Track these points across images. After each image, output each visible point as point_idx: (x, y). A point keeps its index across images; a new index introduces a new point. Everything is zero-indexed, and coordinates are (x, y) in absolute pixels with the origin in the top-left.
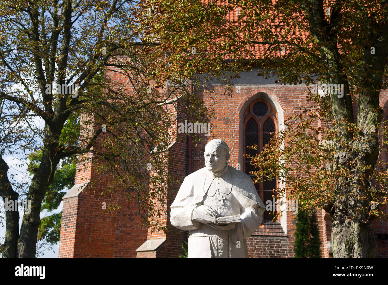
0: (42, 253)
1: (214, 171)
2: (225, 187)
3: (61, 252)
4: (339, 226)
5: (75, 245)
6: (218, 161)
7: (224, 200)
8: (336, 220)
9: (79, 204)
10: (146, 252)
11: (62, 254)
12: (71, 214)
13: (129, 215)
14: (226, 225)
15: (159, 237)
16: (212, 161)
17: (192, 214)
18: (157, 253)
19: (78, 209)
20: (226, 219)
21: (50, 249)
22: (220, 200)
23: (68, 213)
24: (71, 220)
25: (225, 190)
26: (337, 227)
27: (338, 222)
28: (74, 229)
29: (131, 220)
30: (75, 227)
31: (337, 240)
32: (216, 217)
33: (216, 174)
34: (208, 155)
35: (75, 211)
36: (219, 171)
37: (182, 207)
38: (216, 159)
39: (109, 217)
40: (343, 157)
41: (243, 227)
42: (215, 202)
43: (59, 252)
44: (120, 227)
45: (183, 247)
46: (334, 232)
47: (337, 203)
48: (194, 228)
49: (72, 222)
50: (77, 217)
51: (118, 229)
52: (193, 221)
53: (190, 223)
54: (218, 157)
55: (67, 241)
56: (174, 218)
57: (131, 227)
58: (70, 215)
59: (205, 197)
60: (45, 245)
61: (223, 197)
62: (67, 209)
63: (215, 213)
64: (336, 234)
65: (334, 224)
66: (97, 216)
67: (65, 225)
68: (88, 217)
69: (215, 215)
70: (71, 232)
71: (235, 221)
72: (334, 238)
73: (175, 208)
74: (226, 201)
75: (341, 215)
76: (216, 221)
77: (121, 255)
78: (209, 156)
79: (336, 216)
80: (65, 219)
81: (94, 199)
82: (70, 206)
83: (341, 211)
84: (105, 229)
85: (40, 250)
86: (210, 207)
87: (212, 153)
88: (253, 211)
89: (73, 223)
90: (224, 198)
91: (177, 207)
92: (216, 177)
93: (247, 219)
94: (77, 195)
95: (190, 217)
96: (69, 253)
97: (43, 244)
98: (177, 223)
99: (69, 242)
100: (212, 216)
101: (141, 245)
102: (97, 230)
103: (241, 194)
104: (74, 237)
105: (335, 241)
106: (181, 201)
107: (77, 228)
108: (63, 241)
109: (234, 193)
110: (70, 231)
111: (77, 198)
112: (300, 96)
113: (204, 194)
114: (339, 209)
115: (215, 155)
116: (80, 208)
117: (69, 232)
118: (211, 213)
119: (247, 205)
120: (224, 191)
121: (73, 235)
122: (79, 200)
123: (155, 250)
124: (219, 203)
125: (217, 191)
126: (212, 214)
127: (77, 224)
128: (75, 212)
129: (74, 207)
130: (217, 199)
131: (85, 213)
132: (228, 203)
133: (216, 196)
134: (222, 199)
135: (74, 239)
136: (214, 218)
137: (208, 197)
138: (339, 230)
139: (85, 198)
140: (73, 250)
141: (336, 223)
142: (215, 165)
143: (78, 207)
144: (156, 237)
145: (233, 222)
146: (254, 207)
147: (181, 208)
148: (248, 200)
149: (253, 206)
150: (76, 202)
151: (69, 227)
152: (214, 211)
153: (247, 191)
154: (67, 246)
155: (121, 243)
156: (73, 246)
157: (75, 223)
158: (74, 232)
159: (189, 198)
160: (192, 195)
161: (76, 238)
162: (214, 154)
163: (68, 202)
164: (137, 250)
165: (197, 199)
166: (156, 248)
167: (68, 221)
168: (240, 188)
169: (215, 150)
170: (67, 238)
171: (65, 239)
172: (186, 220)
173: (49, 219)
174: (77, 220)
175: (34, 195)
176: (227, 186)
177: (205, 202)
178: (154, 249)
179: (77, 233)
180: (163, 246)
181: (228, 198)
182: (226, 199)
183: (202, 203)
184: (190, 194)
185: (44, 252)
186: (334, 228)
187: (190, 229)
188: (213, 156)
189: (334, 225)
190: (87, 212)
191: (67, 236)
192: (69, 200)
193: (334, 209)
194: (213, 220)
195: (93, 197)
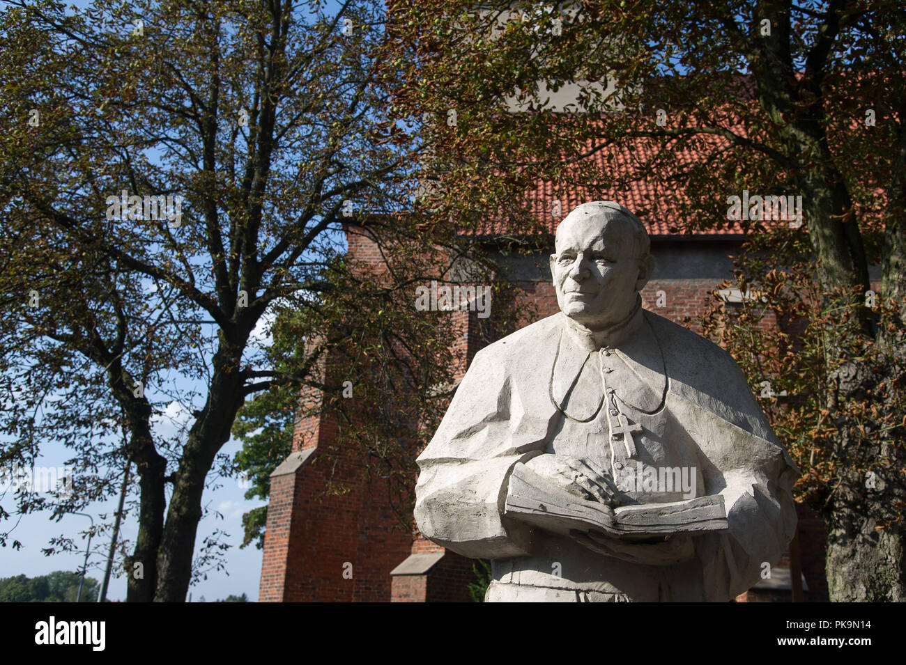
0: (203, 576)
1: (592, 321)
2: (637, 384)
3: (265, 569)
4: (849, 541)
5: (288, 558)
6: (610, 277)
7: (635, 435)
8: (837, 528)
9: (296, 486)
10: (409, 577)
11: (267, 573)
12: (284, 503)
13: (382, 508)
14: (655, 540)
15: (432, 550)
16: (585, 277)
17: (504, 491)
18: (428, 578)
19: (295, 495)
20: (659, 512)
21: (220, 567)
22: (620, 437)
23: (278, 502)
24: (282, 513)
25: (638, 395)
26: (843, 545)
27: (844, 531)
28: (287, 529)
29: (385, 517)
30: (288, 527)
31: (843, 575)
32: (613, 506)
33: (600, 336)
34: (569, 255)
35: (289, 498)
36: (609, 325)
37: (463, 461)
38: (601, 268)
39: (348, 511)
40: (848, 379)
41: (728, 551)
42: (598, 441)
43: (263, 569)
44: (367, 529)
45: (475, 570)
46: (834, 555)
47: (838, 487)
48: (511, 550)
49: (284, 517)
50: (293, 509)
51: (363, 533)
52: (510, 520)
53: (492, 528)
54: (609, 261)
55: (275, 551)
56: (429, 504)
57: (386, 529)
58: (282, 505)
59: (556, 423)
60: (211, 561)
61: (630, 423)
62: (277, 495)
63: (604, 486)
64: (840, 561)
65: (834, 536)
66: (327, 508)
67: (273, 523)
68: (311, 510)
69: (605, 496)
70: (282, 535)
71: (700, 526)
72: (834, 571)
73: (435, 467)
74: (643, 440)
75: (850, 516)
76: (615, 524)
77: (368, 578)
78: (574, 258)
79: (838, 516)
80: (274, 513)
81: (322, 478)
82: (282, 490)
83: (850, 505)
84: (340, 532)
85: (201, 570)
86: (583, 462)
87: (585, 246)
88: (763, 483)
89: (286, 519)
90: (638, 427)
91: (442, 461)
92: (597, 345)
93: (740, 515)
94: (293, 470)
95: (493, 499)
96: (277, 571)
97: (206, 557)
98: (439, 525)
99: (279, 553)
100: (591, 497)
101: (403, 561)
102: (325, 533)
103: (707, 414)
104: (286, 543)
105: (839, 579)
106: (459, 436)
107: (293, 528)
108: (269, 550)
109: (678, 407)
110: (280, 532)
111: (294, 476)
112: (686, 301)
113: (553, 410)
114: (845, 501)
115: (598, 255)
116: (299, 494)
117: (279, 535)
118: (587, 486)
119: (733, 458)
120: (635, 400)
121: (285, 541)
122: (296, 479)
123: (424, 574)
124: (614, 447)
125: (607, 399)
126: (594, 491)
127: (293, 521)
128: (290, 500)
129: (287, 492)
130: (606, 430)
131: (307, 502)
132: (655, 450)
133: (603, 420)
134: (627, 429)
135: (287, 548)
136: (601, 505)
137: (567, 424)
138: (847, 551)
139: (306, 476)
140: (284, 567)
141: (838, 533)
142: (596, 295)
143: (295, 491)
144: (427, 549)
145: (691, 528)
146: (762, 468)
147: (456, 464)
148: (739, 437)
149: (761, 462)
150: (292, 483)
151: (280, 526)
152: (600, 479)
153: (726, 403)
154: (274, 559)
155: (368, 557)
156: (285, 560)
157: (290, 519)
158: (286, 535)
159: (489, 426)
160: (502, 415)
161: (290, 545)
162: (595, 248)
163: (280, 482)
164: (393, 572)
165: (522, 429)
166: (426, 569)
167: (278, 516)
168: (700, 388)
169: (596, 232)
170: (274, 545)
171: (272, 547)
172: (478, 514)
173: (261, 513)
174: (293, 515)
175: (190, 462)
176: (645, 379)
177: (555, 444)
178: (422, 572)
179: (292, 537)
180: (439, 567)
181: (651, 428)
182: (644, 432)
183: (544, 447)
184: (493, 409)
185: (207, 573)
186: (835, 546)
187: (494, 553)
188: (590, 255)
189: (835, 540)
190: (310, 500)
191: (276, 541)
192: (282, 479)
193: (832, 501)
194: (597, 514)
195: (321, 476)
